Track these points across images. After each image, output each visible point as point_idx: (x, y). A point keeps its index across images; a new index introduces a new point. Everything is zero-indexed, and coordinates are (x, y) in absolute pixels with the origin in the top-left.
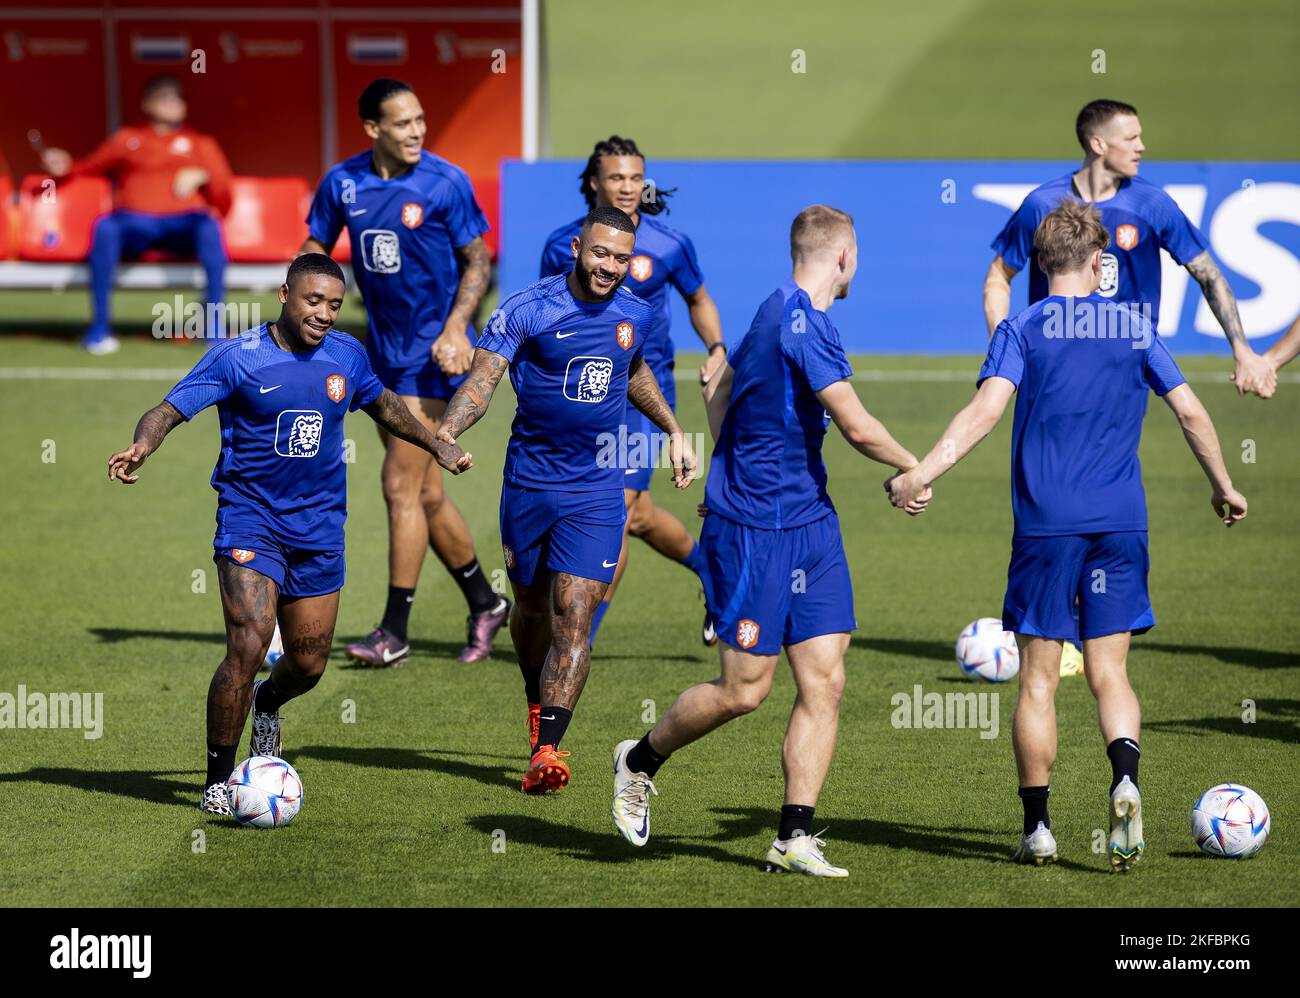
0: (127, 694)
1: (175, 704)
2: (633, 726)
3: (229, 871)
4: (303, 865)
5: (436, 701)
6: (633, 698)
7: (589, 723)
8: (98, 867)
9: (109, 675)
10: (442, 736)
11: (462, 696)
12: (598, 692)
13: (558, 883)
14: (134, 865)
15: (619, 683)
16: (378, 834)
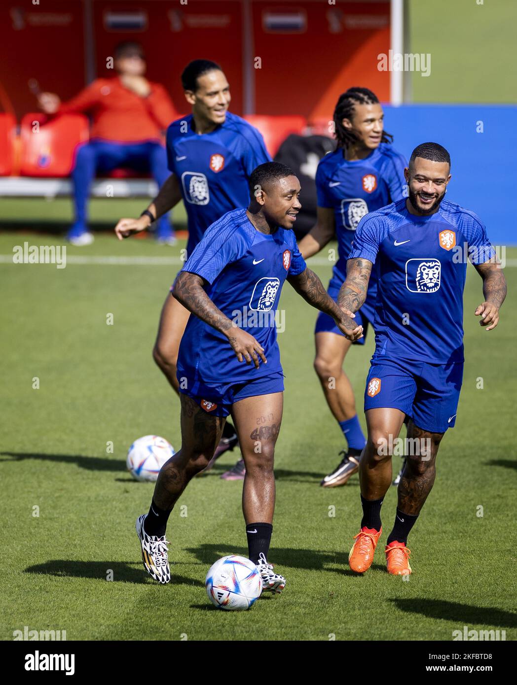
0: (98, 495)
1: (133, 503)
2: (469, 521)
3: (172, 626)
4: (226, 622)
5: (325, 502)
6: (470, 500)
7: (437, 518)
8: (76, 622)
9: (84, 482)
10: (329, 528)
11: (344, 498)
12: (444, 496)
13: (414, 636)
14: (102, 621)
15: (459, 489)
16: (281, 599)
